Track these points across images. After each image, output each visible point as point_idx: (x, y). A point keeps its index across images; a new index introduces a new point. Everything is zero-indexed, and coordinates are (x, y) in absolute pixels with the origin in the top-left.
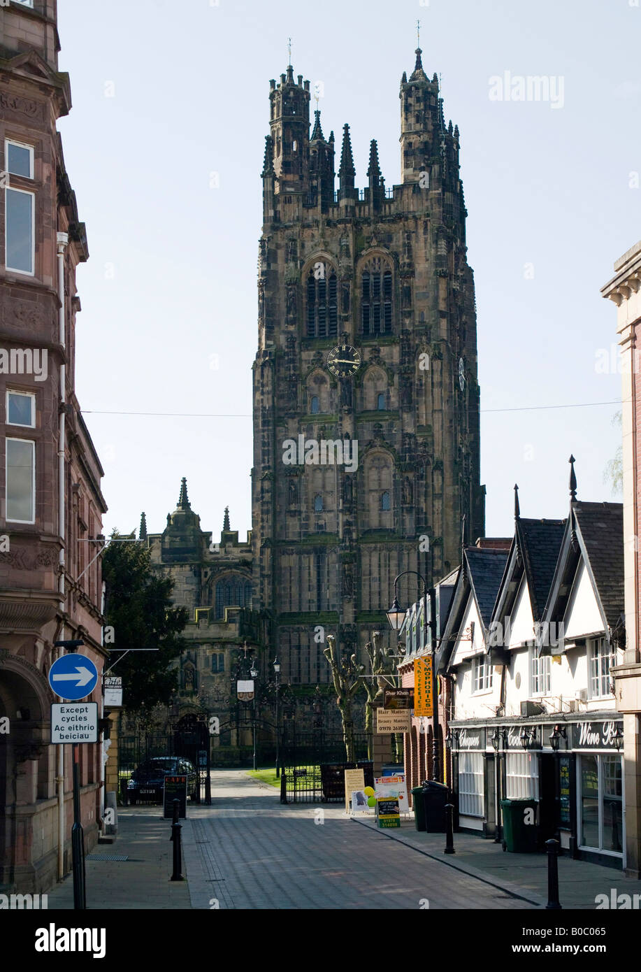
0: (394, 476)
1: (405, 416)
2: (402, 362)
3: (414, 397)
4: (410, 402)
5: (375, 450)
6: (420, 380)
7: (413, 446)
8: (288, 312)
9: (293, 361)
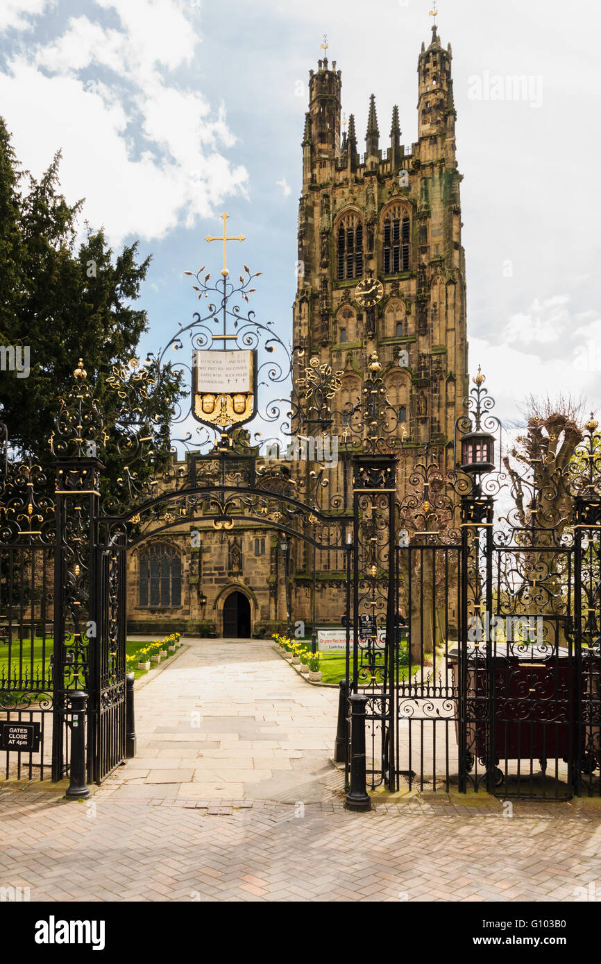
0: (411, 391)
1: (421, 338)
2: (419, 292)
3: (429, 321)
4: (426, 326)
5: (394, 370)
6: (435, 306)
7: (427, 364)
8: (322, 257)
9: (326, 298)
